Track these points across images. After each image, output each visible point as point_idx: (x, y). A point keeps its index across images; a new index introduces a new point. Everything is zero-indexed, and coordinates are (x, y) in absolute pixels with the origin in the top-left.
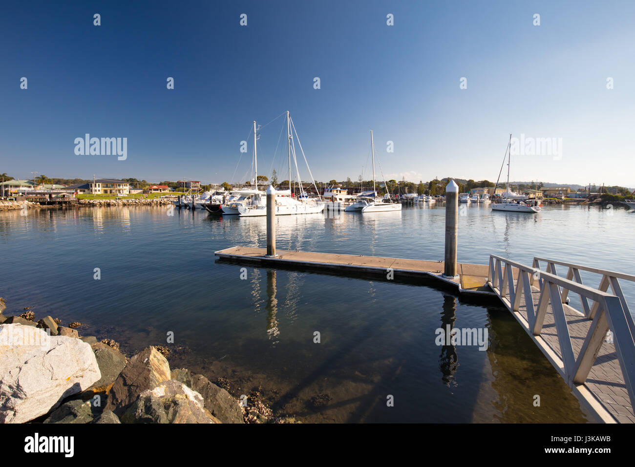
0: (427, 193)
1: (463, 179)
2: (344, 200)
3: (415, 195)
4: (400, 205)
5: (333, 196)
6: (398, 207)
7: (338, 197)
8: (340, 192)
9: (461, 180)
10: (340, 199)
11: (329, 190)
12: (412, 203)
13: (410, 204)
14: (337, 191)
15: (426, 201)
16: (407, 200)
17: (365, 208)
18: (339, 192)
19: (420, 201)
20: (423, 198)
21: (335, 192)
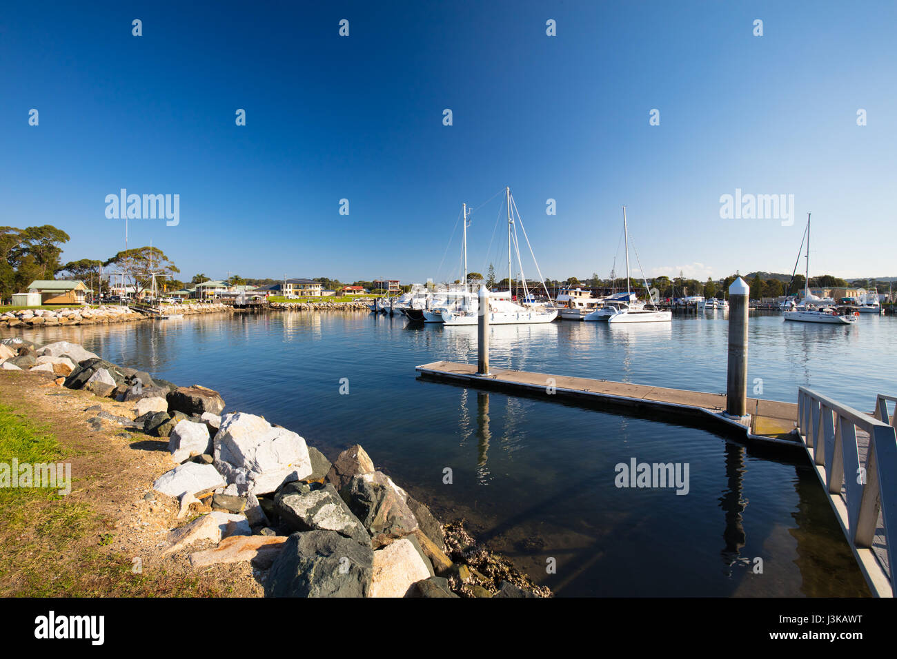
0: (720, 297)
1: (785, 274)
2: (585, 306)
3: (699, 299)
4: (670, 313)
5: (570, 300)
6: (665, 316)
7: (577, 301)
8: (580, 295)
9: (782, 275)
10: (581, 304)
11: (565, 292)
12: (693, 310)
13: (691, 312)
14: (576, 293)
15: (718, 309)
16: (686, 305)
17: (613, 316)
18: (578, 294)
19: (707, 308)
20: (713, 304)
21: (573, 294)
